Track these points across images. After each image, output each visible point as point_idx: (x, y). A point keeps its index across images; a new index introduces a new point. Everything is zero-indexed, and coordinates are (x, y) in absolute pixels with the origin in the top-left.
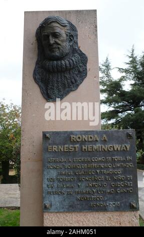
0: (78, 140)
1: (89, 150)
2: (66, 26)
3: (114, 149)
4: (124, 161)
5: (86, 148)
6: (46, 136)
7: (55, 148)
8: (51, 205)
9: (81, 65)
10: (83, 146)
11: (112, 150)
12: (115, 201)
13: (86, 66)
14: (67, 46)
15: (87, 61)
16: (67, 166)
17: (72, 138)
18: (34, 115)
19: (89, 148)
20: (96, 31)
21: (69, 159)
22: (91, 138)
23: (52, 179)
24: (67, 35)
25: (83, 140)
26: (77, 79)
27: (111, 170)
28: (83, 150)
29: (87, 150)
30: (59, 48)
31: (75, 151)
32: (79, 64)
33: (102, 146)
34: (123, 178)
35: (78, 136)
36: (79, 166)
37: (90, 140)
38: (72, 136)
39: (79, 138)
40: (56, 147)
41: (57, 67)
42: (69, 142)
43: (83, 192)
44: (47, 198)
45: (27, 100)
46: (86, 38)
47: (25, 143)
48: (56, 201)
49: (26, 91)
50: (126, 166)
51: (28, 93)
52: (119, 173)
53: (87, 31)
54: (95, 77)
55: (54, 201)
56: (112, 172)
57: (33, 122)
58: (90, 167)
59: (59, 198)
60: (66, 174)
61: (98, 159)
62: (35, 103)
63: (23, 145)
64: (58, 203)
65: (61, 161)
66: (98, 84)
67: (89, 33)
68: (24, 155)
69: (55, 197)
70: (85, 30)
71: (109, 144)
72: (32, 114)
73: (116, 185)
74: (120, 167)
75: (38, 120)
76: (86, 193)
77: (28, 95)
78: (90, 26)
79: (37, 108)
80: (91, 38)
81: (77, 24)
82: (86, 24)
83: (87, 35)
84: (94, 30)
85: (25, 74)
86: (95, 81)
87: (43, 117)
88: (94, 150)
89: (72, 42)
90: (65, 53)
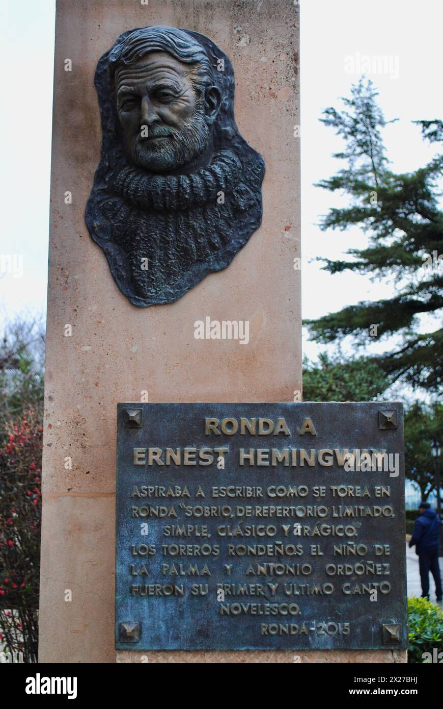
0: (229, 432)
1: (260, 463)
2: (195, 63)
3: (335, 460)
4: (366, 500)
5: (251, 456)
6: (128, 416)
7: (155, 455)
8: (139, 630)
9: (243, 187)
10: (242, 450)
11: (330, 463)
12: (337, 619)
13: (258, 191)
14: (199, 126)
15: (262, 175)
16: (190, 510)
17: (209, 426)
18: (87, 348)
19: (260, 456)
20: (296, 71)
21: (196, 490)
22: (266, 425)
23: (143, 549)
24: (198, 92)
25: (243, 432)
26: (230, 232)
27: (324, 526)
28: (242, 462)
29: (252, 462)
30: (171, 136)
32: (236, 185)
33: (298, 453)
34: (363, 549)
35: (226, 420)
36: (227, 510)
37: (263, 432)
38: (208, 419)
39: (230, 424)
40: (159, 450)
41: (164, 196)
42: (199, 438)
43: (239, 592)
44: (128, 608)
45: (64, 298)
46: (261, 96)
47: (57, 439)
48: (156, 617)
49: (62, 269)
50: (373, 514)
51: (67, 277)
52: (350, 535)
53: (267, 71)
54: (287, 228)
55: (150, 616)
56: (329, 531)
57: (85, 371)
58: (262, 514)
59: (166, 607)
60: (189, 533)
61: (287, 491)
62: (92, 309)
63: (49, 445)
64: (161, 622)
65: (175, 493)
66: (296, 250)
67: (272, 79)
68: (52, 476)
69: (152, 605)
70: (257, 68)
71: (323, 446)
72: (82, 344)
73: (339, 570)
74: (353, 515)
75: (100, 364)
76: (249, 592)
77: (66, 282)
78: (275, 56)
79: (97, 327)
80: (278, 97)
81: (234, 47)
82: (261, 49)
83: (265, 85)
84: (289, 68)
85: (59, 213)
86: (288, 242)
87: (117, 354)
88: (274, 464)
89: (214, 111)
90: (192, 153)
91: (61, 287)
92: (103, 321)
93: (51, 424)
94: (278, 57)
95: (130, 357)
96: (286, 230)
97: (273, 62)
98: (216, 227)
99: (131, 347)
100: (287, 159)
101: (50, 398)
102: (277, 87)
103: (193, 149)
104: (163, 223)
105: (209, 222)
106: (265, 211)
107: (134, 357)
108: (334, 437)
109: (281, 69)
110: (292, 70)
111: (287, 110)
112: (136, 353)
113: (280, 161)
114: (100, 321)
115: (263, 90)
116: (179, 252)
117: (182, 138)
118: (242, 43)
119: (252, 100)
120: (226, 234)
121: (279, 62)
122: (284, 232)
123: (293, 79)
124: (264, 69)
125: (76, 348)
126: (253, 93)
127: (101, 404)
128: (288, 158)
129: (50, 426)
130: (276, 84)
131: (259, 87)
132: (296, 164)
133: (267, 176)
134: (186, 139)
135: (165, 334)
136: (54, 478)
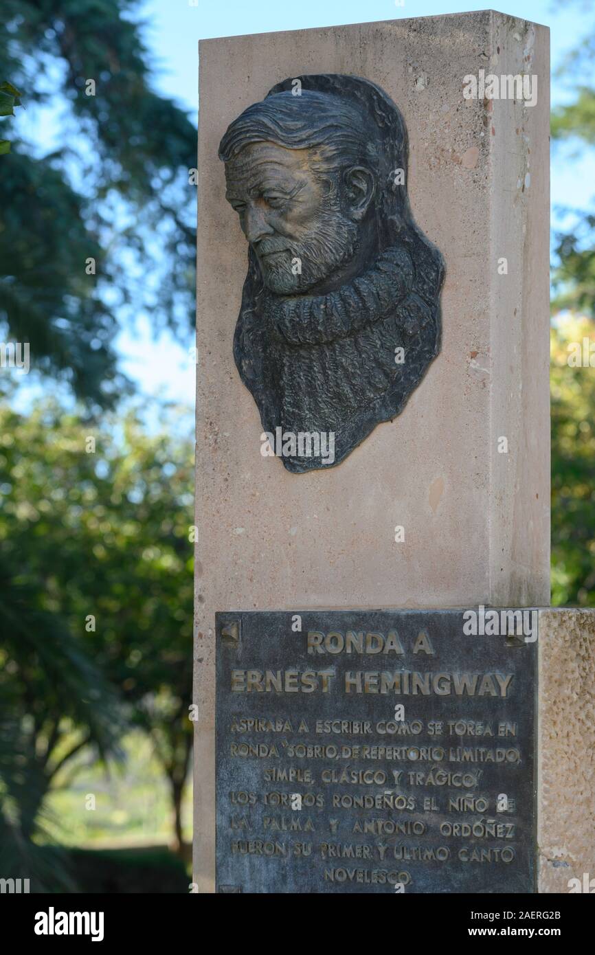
0: (333, 650)
1: (368, 690)
2: (317, 147)
3: (452, 686)
5: (358, 681)
7: (254, 678)
10: (348, 674)
11: (447, 692)
17: (313, 641)
18: (240, 531)
19: (368, 681)
20: (486, 121)
21: (299, 724)
22: (375, 641)
24: (326, 184)
25: (349, 651)
27: (439, 773)
28: (348, 689)
29: (359, 689)
30: (286, 251)
31: (318, 693)
33: (410, 677)
37: (371, 650)
39: (335, 641)
42: (303, 657)
43: (344, 853)
44: (229, 868)
45: (213, 463)
46: (442, 162)
47: (209, 652)
48: (257, 880)
49: (211, 423)
50: (495, 759)
51: (216, 435)
52: (468, 785)
53: (449, 125)
54: (474, 355)
55: (251, 879)
56: (444, 779)
57: (238, 562)
58: (370, 755)
59: (268, 869)
60: (291, 778)
61: (399, 727)
62: (245, 478)
63: (200, 660)
64: (262, 887)
65: (275, 728)
66: (485, 387)
67: (456, 136)
68: (203, 702)
69: (254, 865)
70: (437, 121)
71: (441, 668)
72: (234, 525)
73: (455, 830)
74: (472, 760)
75: (254, 552)
76: (355, 855)
77: (216, 441)
78: (459, 102)
79: (251, 501)
80: (463, 162)
81: (409, 93)
82: (443, 92)
83: (448, 147)
84: (476, 118)
85: (206, 346)
86: (474, 374)
87: (273, 538)
88: (384, 692)
89: (365, 199)
90: (323, 268)
91: (211, 448)
92: (258, 494)
93: (202, 632)
94: (463, 102)
95: (288, 542)
96: (472, 357)
97: (457, 110)
98: (376, 360)
99: (290, 529)
100: (474, 254)
101: (201, 598)
102: (462, 147)
103: (323, 262)
104: (307, 361)
105: (363, 356)
106: (447, 331)
107: (293, 542)
108: (454, 657)
109: (467, 120)
110: (481, 121)
111: (474, 182)
112: (296, 536)
113: (465, 256)
114: (254, 493)
115: (445, 154)
116: (332, 398)
117: (305, 252)
118: (420, 86)
119: (431, 169)
120: (391, 370)
121: (464, 110)
122: (469, 360)
123: (482, 134)
124: (446, 123)
125: (228, 531)
126: (433, 159)
127: (257, 606)
128: (475, 252)
129: (200, 636)
130: (461, 143)
131: (440, 150)
132: (486, 260)
133: (449, 280)
134: (310, 252)
135: (328, 510)
136: (205, 704)
